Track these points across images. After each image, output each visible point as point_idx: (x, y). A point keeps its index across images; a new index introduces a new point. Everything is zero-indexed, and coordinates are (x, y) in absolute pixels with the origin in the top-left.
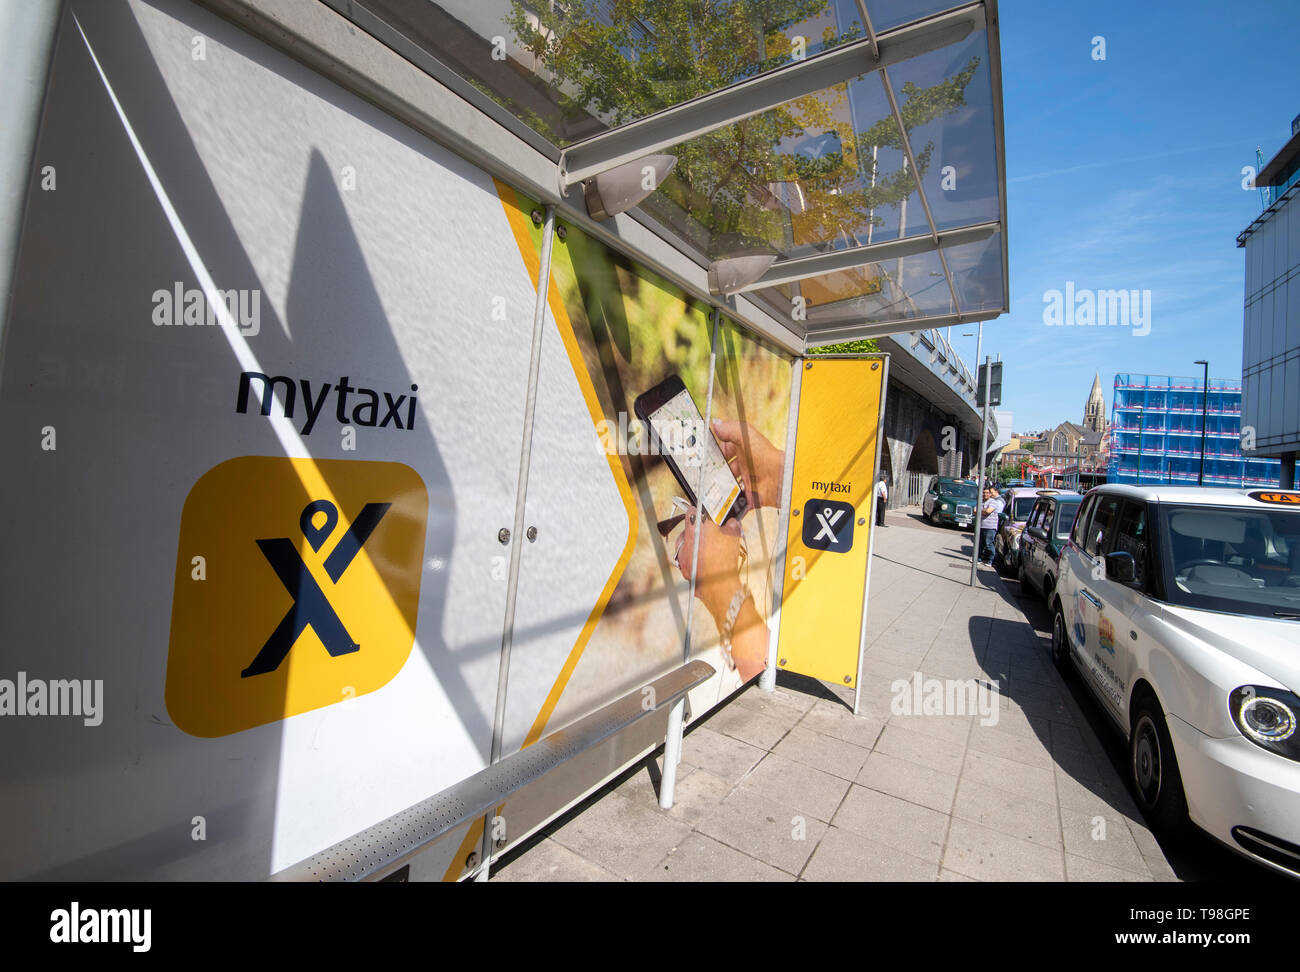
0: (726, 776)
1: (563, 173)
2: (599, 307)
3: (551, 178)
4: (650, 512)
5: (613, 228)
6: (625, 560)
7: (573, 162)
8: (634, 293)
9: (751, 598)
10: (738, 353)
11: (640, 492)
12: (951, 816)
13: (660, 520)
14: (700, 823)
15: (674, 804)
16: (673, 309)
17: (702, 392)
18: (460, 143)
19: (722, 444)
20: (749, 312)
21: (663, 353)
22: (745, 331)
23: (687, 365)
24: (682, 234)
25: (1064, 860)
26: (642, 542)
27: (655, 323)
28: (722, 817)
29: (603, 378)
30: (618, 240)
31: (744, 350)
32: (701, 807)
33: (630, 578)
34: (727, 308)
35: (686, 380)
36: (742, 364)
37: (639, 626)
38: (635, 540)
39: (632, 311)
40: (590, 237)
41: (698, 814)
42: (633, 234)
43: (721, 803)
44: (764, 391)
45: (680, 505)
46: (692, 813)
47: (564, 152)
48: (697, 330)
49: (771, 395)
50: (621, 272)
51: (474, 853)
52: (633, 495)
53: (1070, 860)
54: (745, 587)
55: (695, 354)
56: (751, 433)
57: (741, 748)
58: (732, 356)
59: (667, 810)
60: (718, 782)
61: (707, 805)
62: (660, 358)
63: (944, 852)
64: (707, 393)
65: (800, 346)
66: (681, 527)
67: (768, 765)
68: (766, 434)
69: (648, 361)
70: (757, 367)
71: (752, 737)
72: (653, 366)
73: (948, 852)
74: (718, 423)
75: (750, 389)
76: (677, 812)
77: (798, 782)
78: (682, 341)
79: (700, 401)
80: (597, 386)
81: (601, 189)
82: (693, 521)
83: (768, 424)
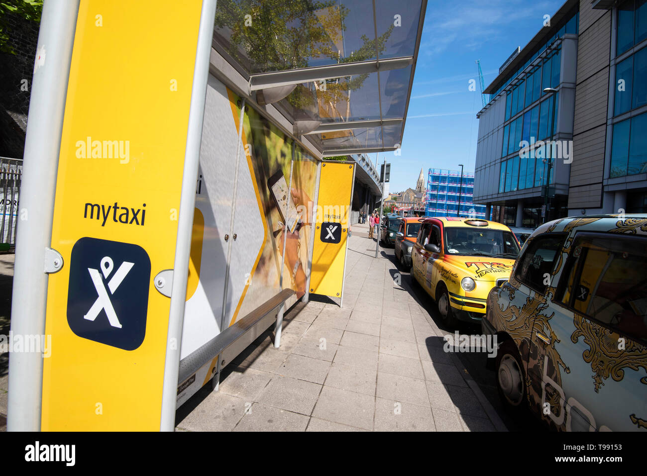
0: (298, 334)
1: (250, 85)
2: (257, 141)
3: (247, 87)
4: (271, 227)
5: (265, 108)
6: (263, 249)
7: (255, 82)
8: (268, 135)
9: (301, 264)
10: (300, 158)
11: (268, 220)
12: (380, 337)
13: (274, 231)
14: (292, 351)
15: (280, 346)
16: (281, 141)
17: (288, 177)
18: (219, 74)
19: (294, 198)
20: (305, 142)
21: (277, 159)
22: (303, 150)
23: (284, 165)
24: (285, 109)
25: (417, 346)
26: (268, 241)
27: (274, 147)
28: (300, 347)
29: (258, 172)
30: (265, 113)
31: (302, 157)
32: (291, 345)
33: (265, 255)
34: (298, 141)
35: (284, 171)
36: (301, 163)
37: (266, 276)
38: (266, 241)
39: (268, 143)
40: (256, 111)
41: (290, 348)
42: (271, 110)
43: (298, 343)
44: (308, 175)
45: (280, 225)
46: (288, 348)
47: (251, 77)
48: (288, 151)
49: (310, 178)
50: (265, 128)
51: (214, 368)
52: (266, 220)
53: (419, 346)
54: (300, 259)
55: (287, 161)
56: (303, 194)
57: (300, 324)
58: (298, 160)
59: (278, 349)
60: (295, 336)
61: (293, 344)
62: (276, 163)
63: (379, 348)
64: (290, 177)
65: (321, 156)
66: (280, 233)
67: (312, 328)
68: (308, 194)
69: (272, 163)
70: (306, 165)
71: (304, 320)
72: (274, 166)
73: (381, 348)
74: (293, 189)
75: (304, 175)
76: (282, 348)
77: (325, 333)
78: (283, 155)
79: (287, 180)
80: (256, 173)
81: (264, 92)
82: (284, 231)
83: (309, 190)
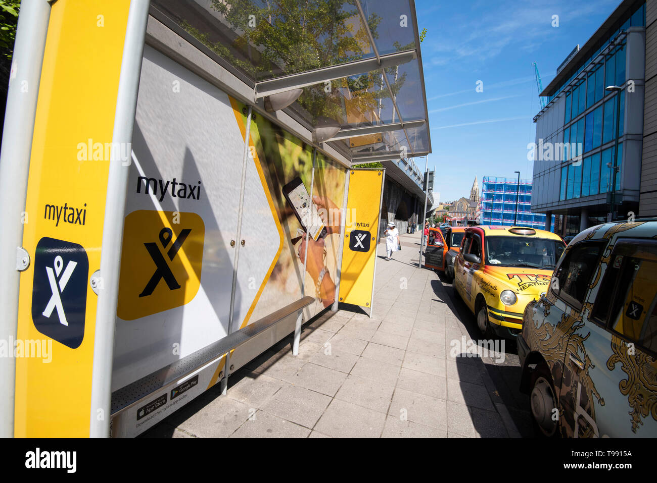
0: (320, 343)
1: (256, 93)
2: (268, 149)
3: (251, 95)
4: (288, 235)
5: (275, 116)
6: (279, 255)
7: (260, 89)
8: (282, 142)
9: (328, 272)
10: (323, 167)
11: (284, 226)
12: (406, 350)
13: (293, 238)
14: (310, 359)
15: (299, 354)
16: (298, 150)
17: (309, 184)
18: (217, 82)
20: (328, 150)
21: (293, 167)
22: (326, 158)
23: (303, 172)
24: (301, 117)
25: (446, 362)
26: (285, 248)
27: (290, 154)
28: (318, 357)
29: (270, 179)
30: (276, 120)
31: (326, 165)
32: (309, 354)
33: (281, 262)
34: (319, 148)
35: (303, 178)
36: (325, 171)
37: (284, 282)
38: (282, 248)
39: (282, 150)
40: (266, 119)
41: (308, 356)
42: (283, 118)
43: (318, 352)
44: (334, 183)
45: (300, 232)
46: (306, 356)
47: (256, 84)
48: (307, 158)
49: (337, 185)
50: (278, 136)
52: (281, 227)
53: (448, 362)
54: (326, 267)
55: (306, 168)
56: (329, 201)
57: (324, 333)
58: (321, 168)
59: (295, 356)
60: (316, 345)
61: (312, 353)
62: (292, 171)
63: (403, 362)
64: (311, 184)
65: (349, 164)
66: (301, 241)
67: (336, 337)
68: (334, 201)
69: (288, 171)
70: (331, 173)
71: (329, 329)
72: (290, 173)
73: (404, 362)
74: (315, 197)
75: (328, 183)
76: (301, 356)
77: (348, 343)
78: (301, 162)
79: (308, 187)
80: (267, 180)
81: (271, 100)
82: (305, 239)
83: (336, 198)
